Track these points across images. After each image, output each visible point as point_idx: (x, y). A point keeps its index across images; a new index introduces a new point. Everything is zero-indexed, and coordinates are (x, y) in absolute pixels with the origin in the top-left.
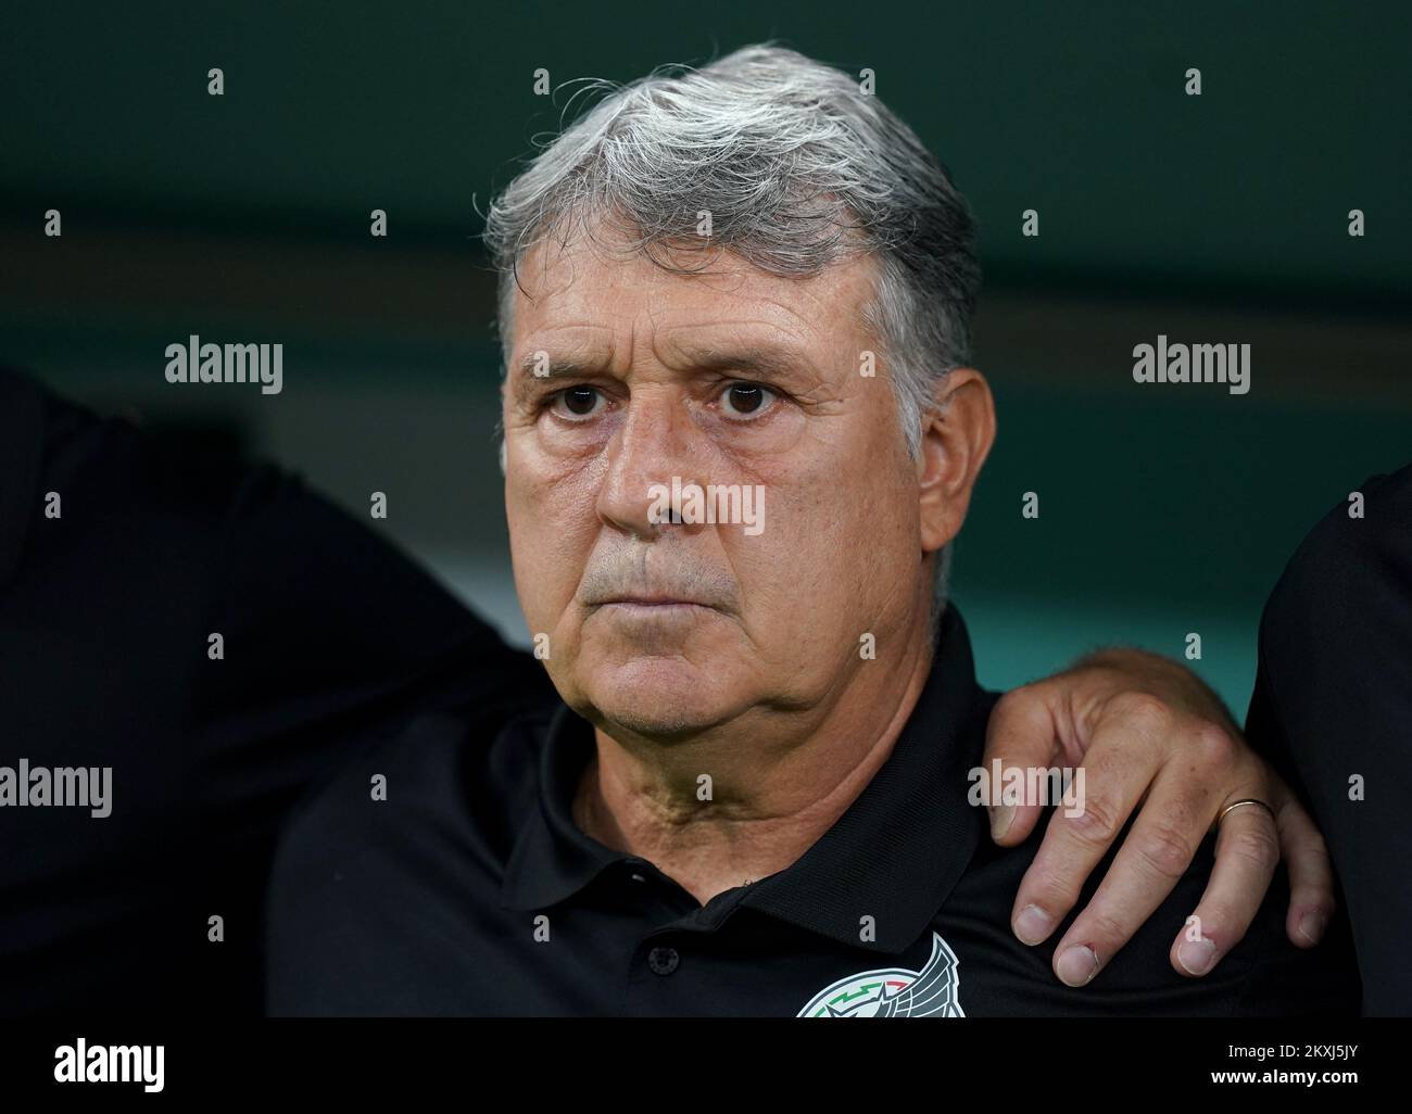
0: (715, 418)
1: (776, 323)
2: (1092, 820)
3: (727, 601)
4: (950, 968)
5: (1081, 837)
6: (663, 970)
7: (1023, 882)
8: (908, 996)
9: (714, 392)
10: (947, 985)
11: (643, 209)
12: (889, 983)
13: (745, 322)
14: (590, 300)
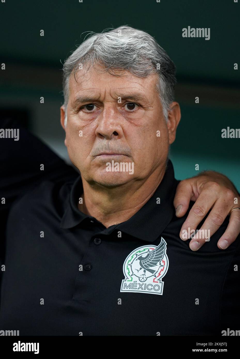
0: (124, 111)
1: (139, 88)
2: (200, 212)
3: (129, 154)
4: (165, 246)
5: (197, 215)
6: (97, 244)
7: (183, 226)
8: (154, 252)
9: (124, 105)
10: (164, 249)
11: (106, 61)
12: (150, 249)
13: (132, 88)
14: (94, 83)
